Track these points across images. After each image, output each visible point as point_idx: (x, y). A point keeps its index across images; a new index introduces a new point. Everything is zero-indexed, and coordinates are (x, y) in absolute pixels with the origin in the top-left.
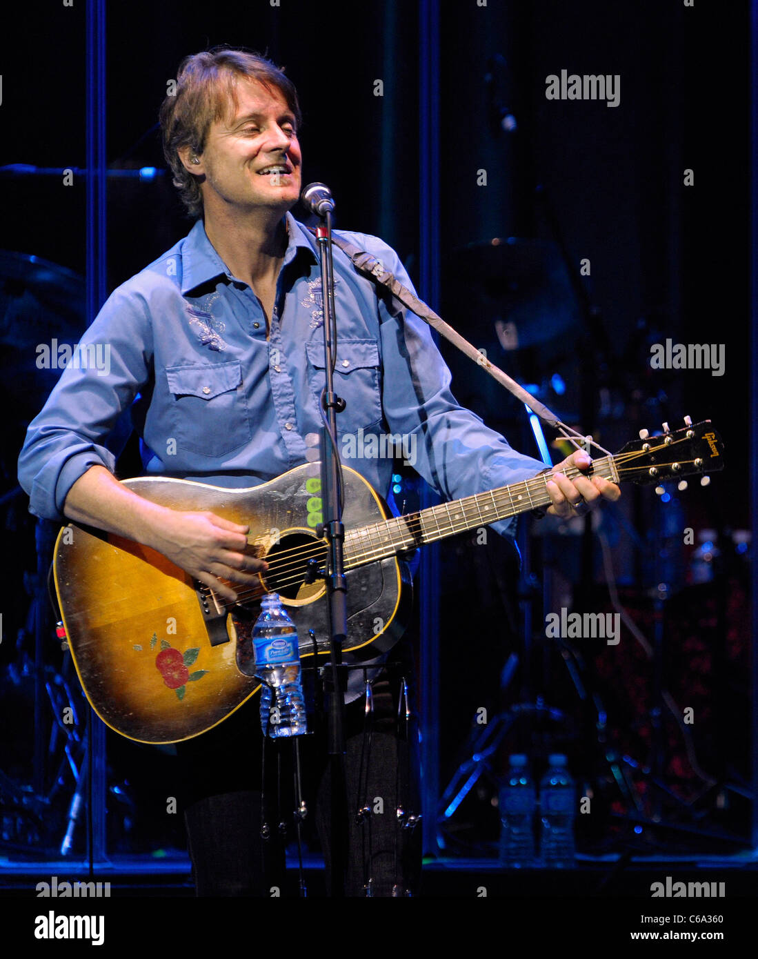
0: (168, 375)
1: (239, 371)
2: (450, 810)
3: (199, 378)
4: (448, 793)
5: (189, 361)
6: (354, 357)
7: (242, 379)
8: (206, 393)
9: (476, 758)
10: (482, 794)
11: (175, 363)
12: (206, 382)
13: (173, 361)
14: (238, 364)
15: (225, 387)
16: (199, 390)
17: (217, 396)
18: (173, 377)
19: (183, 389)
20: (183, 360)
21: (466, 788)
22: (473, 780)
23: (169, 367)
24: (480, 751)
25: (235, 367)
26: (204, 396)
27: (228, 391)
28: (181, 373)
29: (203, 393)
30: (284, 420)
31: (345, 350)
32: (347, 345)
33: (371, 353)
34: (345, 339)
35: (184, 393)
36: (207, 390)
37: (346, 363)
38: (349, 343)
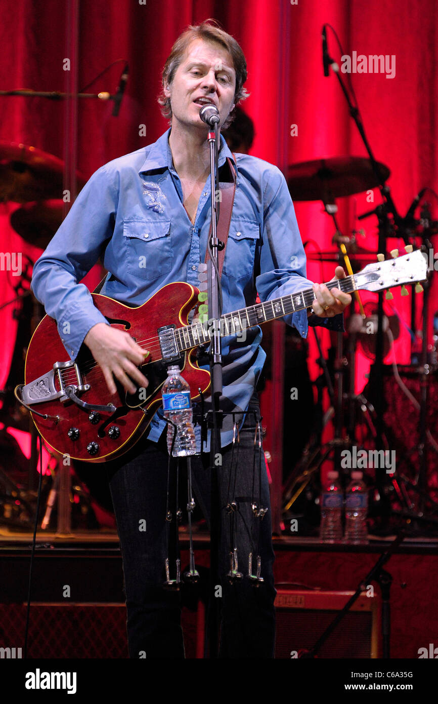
0: (125, 224)
1: (169, 226)
2: (289, 506)
3: (143, 228)
4: (288, 495)
5: (138, 216)
6: (245, 231)
7: (169, 231)
8: (146, 237)
9: (306, 473)
10: (309, 495)
11: (129, 217)
12: (147, 231)
13: (129, 216)
14: (169, 222)
15: (158, 235)
16: (142, 235)
17: (153, 240)
18: (127, 226)
19: (132, 234)
20: (135, 216)
21: (300, 491)
22: (303, 487)
23: (126, 219)
24: (309, 469)
25: (167, 223)
26: (144, 239)
27: (160, 238)
28: (132, 224)
29: (144, 237)
30: (192, 263)
31: (240, 225)
32: (241, 223)
33: (255, 231)
34: (241, 219)
35: (132, 236)
36: (147, 236)
37: (239, 234)
38: (243, 221)
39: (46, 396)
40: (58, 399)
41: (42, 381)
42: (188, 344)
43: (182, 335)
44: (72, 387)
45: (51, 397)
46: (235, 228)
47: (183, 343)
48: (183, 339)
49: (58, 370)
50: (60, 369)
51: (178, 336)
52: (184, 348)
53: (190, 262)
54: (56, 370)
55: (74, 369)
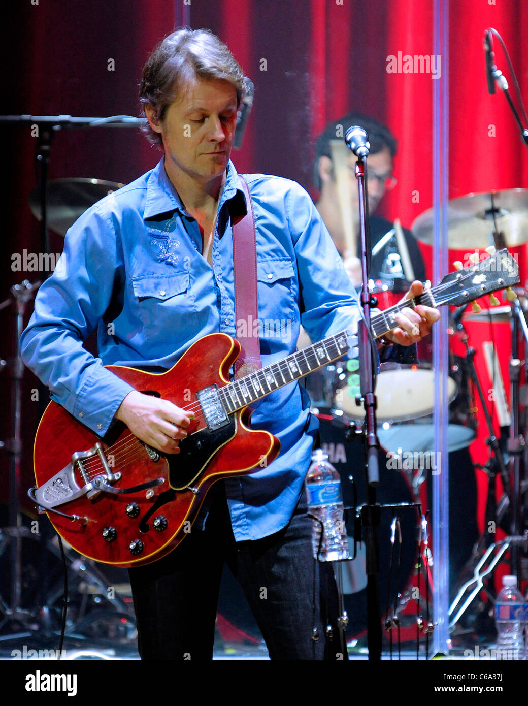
3: (158, 285)
5: (150, 272)
6: (276, 271)
12: (163, 287)
13: (137, 273)
15: (178, 291)
16: (157, 293)
17: (170, 298)
18: (137, 285)
19: (145, 293)
20: (144, 271)
23: (135, 277)
25: (185, 276)
26: (161, 298)
27: (180, 293)
28: (143, 281)
29: (161, 295)
30: (225, 316)
31: (269, 266)
32: (270, 263)
33: (288, 268)
34: (268, 258)
35: (145, 296)
36: (163, 293)
37: (270, 276)
38: (271, 261)
39: (66, 495)
40: (84, 496)
41: (59, 479)
42: (237, 403)
43: (227, 394)
44: (100, 478)
45: (74, 495)
46: (265, 271)
47: (231, 402)
48: (229, 398)
49: (78, 461)
50: (81, 459)
51: (223, 396)
52: (233, 408)
53: (222, 315)
54: (76, 462)
55: (98, 457)
